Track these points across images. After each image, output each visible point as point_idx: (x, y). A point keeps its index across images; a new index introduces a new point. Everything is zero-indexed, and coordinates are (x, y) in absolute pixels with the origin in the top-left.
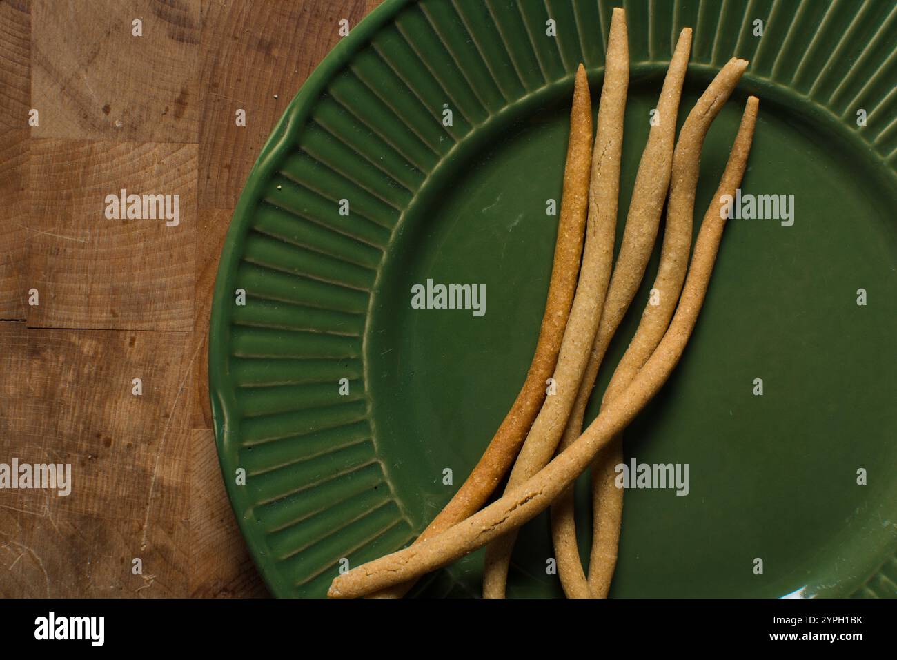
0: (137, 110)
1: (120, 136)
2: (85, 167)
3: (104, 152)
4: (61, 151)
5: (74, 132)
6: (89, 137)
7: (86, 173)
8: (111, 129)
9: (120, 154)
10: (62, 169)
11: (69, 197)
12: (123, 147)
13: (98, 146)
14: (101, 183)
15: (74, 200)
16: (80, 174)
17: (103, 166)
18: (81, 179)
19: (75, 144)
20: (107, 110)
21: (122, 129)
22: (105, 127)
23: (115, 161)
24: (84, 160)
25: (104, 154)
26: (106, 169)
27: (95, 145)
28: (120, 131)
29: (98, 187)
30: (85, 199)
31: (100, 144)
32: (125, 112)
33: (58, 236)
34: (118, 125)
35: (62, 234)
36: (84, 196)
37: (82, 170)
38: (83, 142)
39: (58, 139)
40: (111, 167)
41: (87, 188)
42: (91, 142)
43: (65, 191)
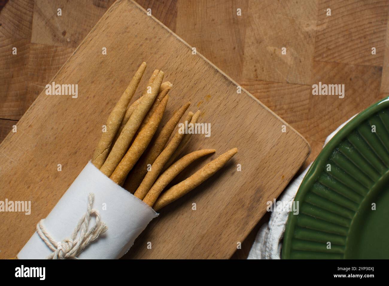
0: (77, 35)
1: (69, 45)
2: (53, 57)
3: (61, 51)
4: (44, 50)
5: (49, 41)
6: (56, 45)
7: (53, 60)
8: (65, 42)
9: (68, 53)
10: (43, 57)
11: (45, 70)
12: (70, 50)
13: (59, 49)
14: (59, 65)
15: (47, 71)
16: (51, 60)
17: (61, 57)
18: (51, 62)
19: (50, 47)
20: (64, 33)
21: (70, 42)
22: (63, 41)
23: (66, 56)
24: (52, 54)
25: (62, 53)
26: (62, 59)
27: (58, 48)
28: (69, 43)
29: (58, 66)
30: (52, 71)
31: (60, 48)
32: (72, 35)
33: (39, 86)
34: (68, 40)
35: (41, 85)
36: (51, 70)
37: (51, 58)
38: (53, 47)
39: (42, 44)
40: (64, 58)
41: (53, 66)
42: (57, 47)
43: (43, 67)
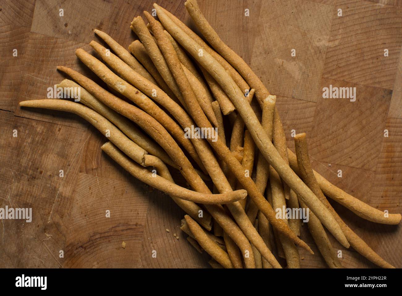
0: (79, 28)
1: (70, 38)
2: (52, 49)
3: (61, 43)
4: (43, 40)
5: (50, 32)
6: (56, 36)
7: (52, 52)
8: (66, 34)
9: (68, 46)
10: (42, 48)
11: (43, 61)
12: (70, 43)
13: (59, 41)
14: (58, 57)
15: (45, 62)
16: (49, 52)
17: (60, 50)
18: (49, 53)
19: (49, 38)
20: (66, 25)
21: (71, 35)
22: (64, 33)
23: (66, 48)
24: (52, 46)
25: (61, 45)
26: (61, 51)
27: (58, 40)
28: (70, 36)
29: (56, 58)
30: (50, 63)
31: (60, 40)
32: (74, 28)
33: (35, 77)
34: (70, 33)
35: (37, 77)
36: (49, 62)
37: (50, 50)
38: (53, 38)
39: (42, 35)
40: (64, 51)
41: (52, 58)
42: (57, 38)
43: (41, 58)
